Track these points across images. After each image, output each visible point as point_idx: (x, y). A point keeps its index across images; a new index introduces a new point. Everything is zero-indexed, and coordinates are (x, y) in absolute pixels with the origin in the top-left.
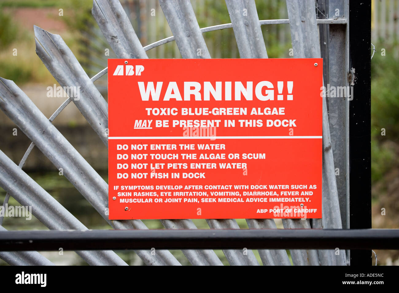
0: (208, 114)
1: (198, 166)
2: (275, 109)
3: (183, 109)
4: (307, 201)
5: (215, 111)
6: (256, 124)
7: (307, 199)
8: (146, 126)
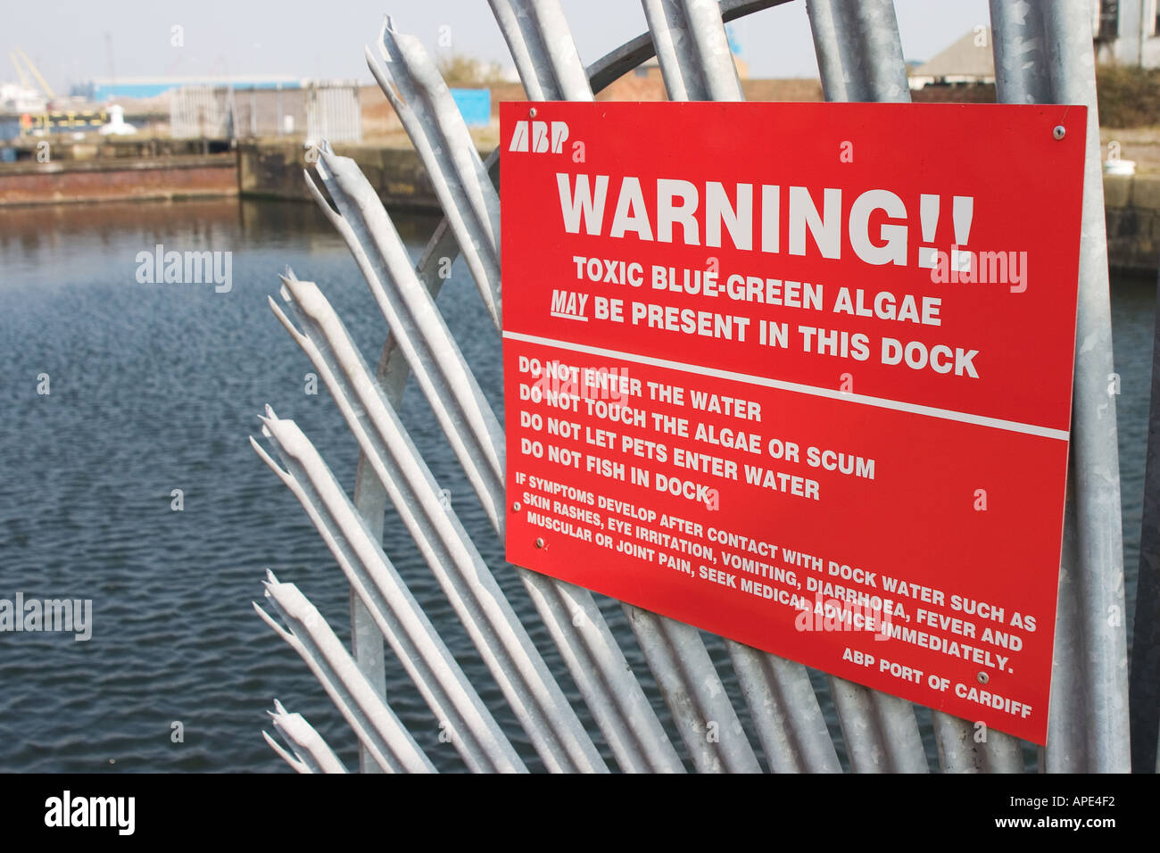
0: (715, 294)
1: (692, 461)
2: (909, 300)
3: (655, 269)
4: (1002, 668)
5: (736, 284)
6: (851, 347)
7: (1002, 662)
8: (574, 313)
